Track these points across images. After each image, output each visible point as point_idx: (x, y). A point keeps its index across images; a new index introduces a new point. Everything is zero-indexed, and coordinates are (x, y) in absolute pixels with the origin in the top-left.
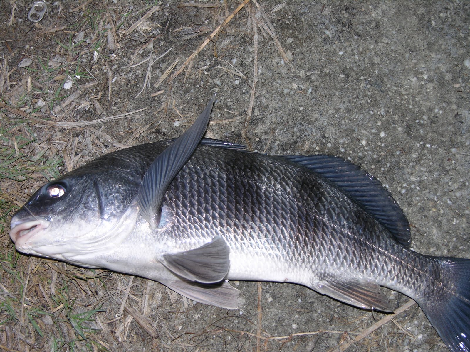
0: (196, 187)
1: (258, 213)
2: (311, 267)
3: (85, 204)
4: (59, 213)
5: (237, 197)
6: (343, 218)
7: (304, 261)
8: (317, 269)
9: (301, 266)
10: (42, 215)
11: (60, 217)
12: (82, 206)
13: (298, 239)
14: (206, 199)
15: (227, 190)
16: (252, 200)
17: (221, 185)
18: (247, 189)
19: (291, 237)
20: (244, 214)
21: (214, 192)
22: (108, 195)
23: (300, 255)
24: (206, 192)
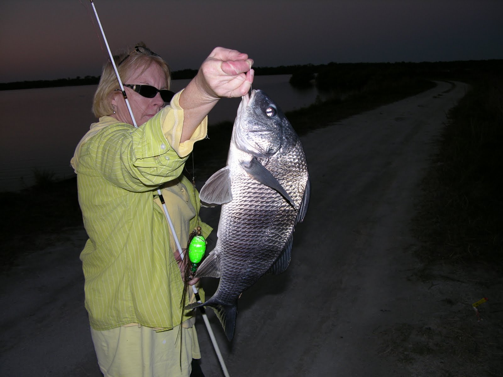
0: (266, 192)
1: (248, 227)
2: (222, 252)
3: (257, 123)
4: (254, 110)
5: (258, 216)
6: (251, 269)
7: (225, 249)
8: (221, 255)
9: (222, 247)
10: (254, 103)
11: (252, 111)
12: (256, 122)
13: (235, 247)
14: (257, 197)
15: (263, 210)
16: (257, 224)
17: (267, 207)
18: (264, 221)
19: (236, 243)
20: (247, 219)
21: (262, 202)
22: (261, 136)
23: (227, 247)
24: (263, 198)
